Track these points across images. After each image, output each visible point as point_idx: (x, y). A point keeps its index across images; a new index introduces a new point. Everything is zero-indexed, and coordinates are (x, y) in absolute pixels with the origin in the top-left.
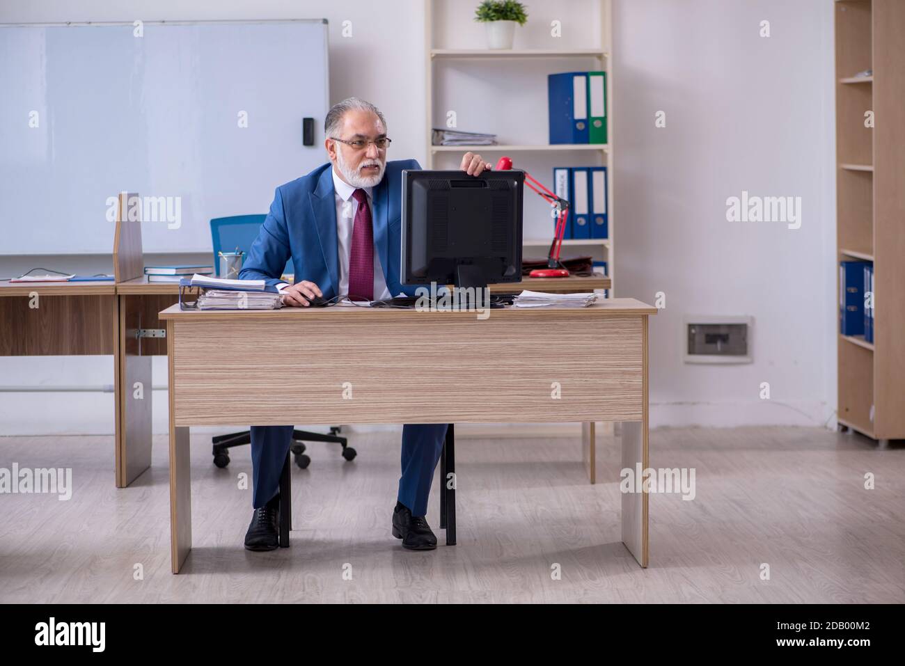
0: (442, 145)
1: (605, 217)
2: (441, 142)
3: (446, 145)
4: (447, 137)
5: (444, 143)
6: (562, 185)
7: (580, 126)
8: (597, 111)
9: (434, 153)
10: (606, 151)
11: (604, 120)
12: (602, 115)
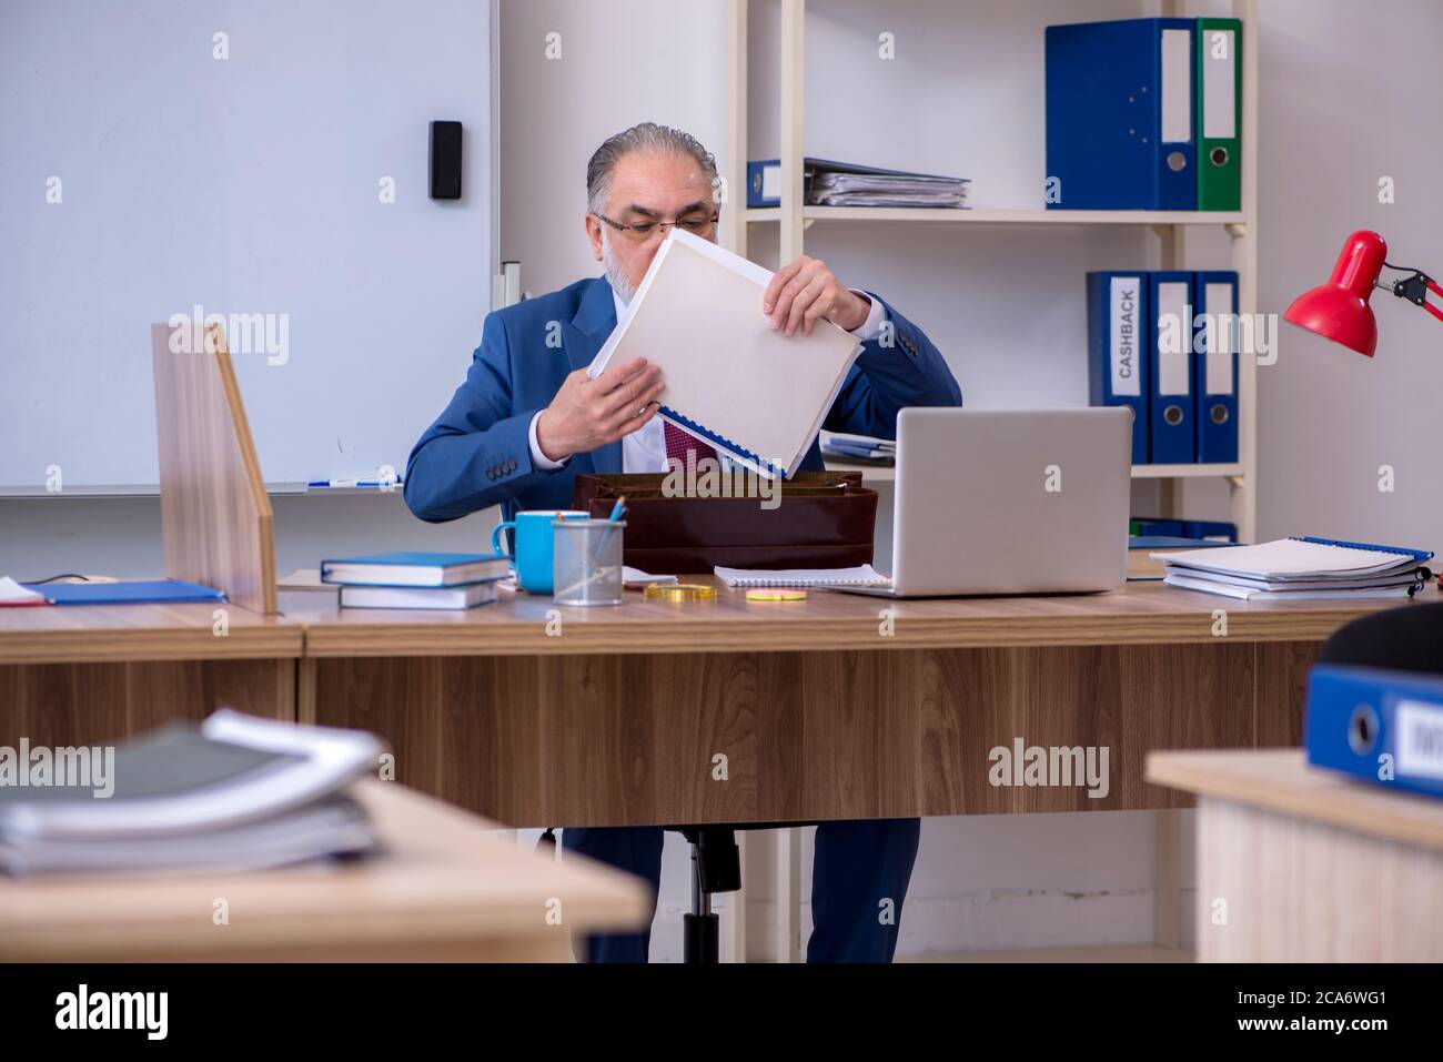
0: (825, 203)
1: (1231, 402)
2: (824, 195)
3: (839, 205)
4: (838, 183)
5: (834, 201)
6: (1127, 318)
7: (1177, 163)
8: (1218, 125)
9: (809, 223)
10: (1241, 229)
11: (1235, 144)
12: (1230, 134)
